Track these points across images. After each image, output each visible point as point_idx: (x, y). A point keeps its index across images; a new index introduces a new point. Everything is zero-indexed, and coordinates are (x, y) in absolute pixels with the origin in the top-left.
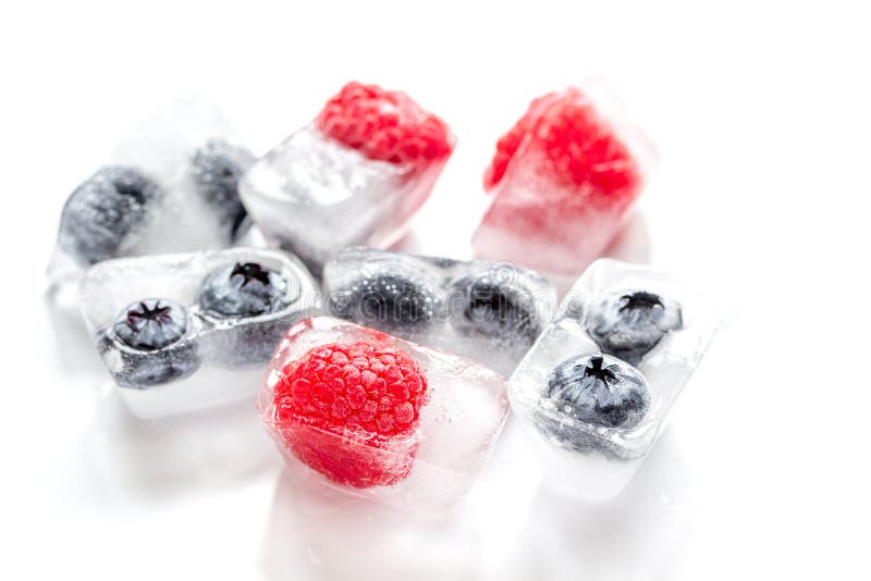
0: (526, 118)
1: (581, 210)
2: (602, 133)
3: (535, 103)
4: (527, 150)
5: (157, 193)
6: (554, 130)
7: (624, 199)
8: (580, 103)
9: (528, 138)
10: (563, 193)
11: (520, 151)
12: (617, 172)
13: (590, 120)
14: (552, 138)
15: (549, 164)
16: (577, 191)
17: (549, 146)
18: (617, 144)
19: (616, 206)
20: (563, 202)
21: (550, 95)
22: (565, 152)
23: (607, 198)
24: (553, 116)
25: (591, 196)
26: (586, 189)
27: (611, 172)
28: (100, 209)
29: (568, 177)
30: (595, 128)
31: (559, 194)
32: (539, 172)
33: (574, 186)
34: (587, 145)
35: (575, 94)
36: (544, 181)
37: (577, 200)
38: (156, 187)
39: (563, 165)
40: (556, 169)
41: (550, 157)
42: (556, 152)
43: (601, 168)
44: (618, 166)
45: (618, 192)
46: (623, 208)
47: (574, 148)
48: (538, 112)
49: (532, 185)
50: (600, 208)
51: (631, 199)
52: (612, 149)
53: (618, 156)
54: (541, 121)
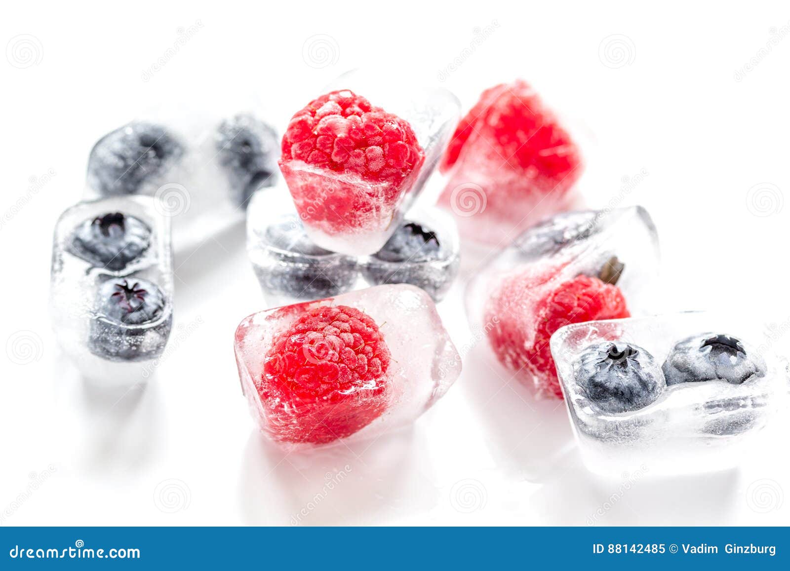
0: (477, 108)
1: (528, 191)
2: (547, 121)
3: (486, 94)
4: (478, 136)
5: (176, 151)
6: (503, 118)
7: (565, 181)
8: (527, 94)
9: (479, 125)
10: (510, 176)
11: (472, 137)
12: (560, 156)
13: (536, 108)
14: (501, 126)
15: (499, 150)
16: (523, 174)
17: (498, 133)
18: (561, 131)
19: (559, 187)
20: (511, 183)
21: (499, 87)
22: (513, 138)
23: (551, 180)
24: (502, 105)
25: (536, 179)
26: (531, 172)
27: (555, 156)
28: (122, 157)
29: (516, 161)
30: (540, 117)
31: (507, 177)
32: (489, 157)
33: (520, 169)
34: (533, 133)
35: (523, 86)
36: (493, 165)
37: (524, 182)
38: (177, 145)
39: (511, 150)
40: (505, 154)
41: (500, 143)
42: (504, 139)
43: (545, 153)
44: (561, 151)
45: (560, 175)
46: (565, 190)
47: (521, 135)
48: (489, 103)
49: (483, 169)
50: (544, 190)
51: (573, 180)
52: (555, 136)
53: (561, 142)
54: (490, 111)
